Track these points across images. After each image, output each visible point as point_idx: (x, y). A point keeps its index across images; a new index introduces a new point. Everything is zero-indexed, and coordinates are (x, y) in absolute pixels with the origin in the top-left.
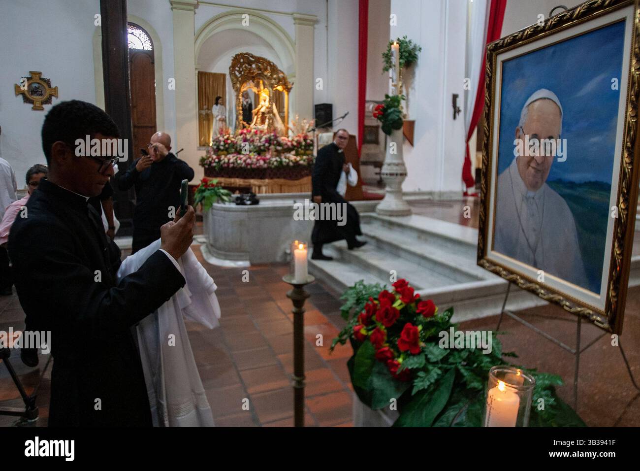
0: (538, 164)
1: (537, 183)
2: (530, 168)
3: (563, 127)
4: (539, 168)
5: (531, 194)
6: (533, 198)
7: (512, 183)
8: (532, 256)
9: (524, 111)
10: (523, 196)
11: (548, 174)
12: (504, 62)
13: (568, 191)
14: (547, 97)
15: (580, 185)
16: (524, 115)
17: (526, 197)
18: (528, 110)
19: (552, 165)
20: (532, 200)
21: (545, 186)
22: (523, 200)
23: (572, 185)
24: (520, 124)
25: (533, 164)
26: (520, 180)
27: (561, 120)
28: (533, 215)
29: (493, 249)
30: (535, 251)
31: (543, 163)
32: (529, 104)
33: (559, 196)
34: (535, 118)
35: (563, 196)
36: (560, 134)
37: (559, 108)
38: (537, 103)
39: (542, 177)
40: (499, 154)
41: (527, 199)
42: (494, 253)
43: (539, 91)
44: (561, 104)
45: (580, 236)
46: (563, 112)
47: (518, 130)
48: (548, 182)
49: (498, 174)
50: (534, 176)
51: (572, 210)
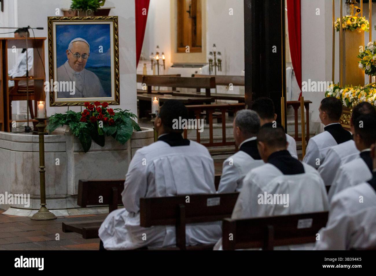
0: (80, 63)
1: (80, 69)
2: (76, 64)
3: (90, 50)
4: (80, 64)
5: (78, 73)
6: (79, 74)
7: (66, 70)
8: (81, 94)
9: (70, 44)
10: (73, 74)
11: (85, 65)
12: (56, 25)
13: (94, 70)
14: (82, 40)
15: (100, 67)
16: (71, 46)
17: (75, 74)
18: (73, 44)
19: (87, 62)
20: (78, 75)
21: (84, 70)
22: (73, 76)
23: (96, 68)
24: (69, 48)
25: (77, 63)
26: (71, 68)
27: (89, 48)
28: (80, 80)
29: (57, 98)
30: (83, 91)
31: (82, 62)
32: (73, 42)
33: (92, 72)
34: (76, 47)
35: (93, 72)
36: (89, 52)
37: (88, 44)
38: (77, 42)
39: (82, 67)
40: (57, 60)
41: (76, 75)
42: (58, 99)
43: (77, 38)
44: (89, 43)
45: (101, 82)
46: (90, 46)
47: (68, 51)
48: (85, 68)
49: (57, 67)
50: (78, 67)
51: (98, 76)
